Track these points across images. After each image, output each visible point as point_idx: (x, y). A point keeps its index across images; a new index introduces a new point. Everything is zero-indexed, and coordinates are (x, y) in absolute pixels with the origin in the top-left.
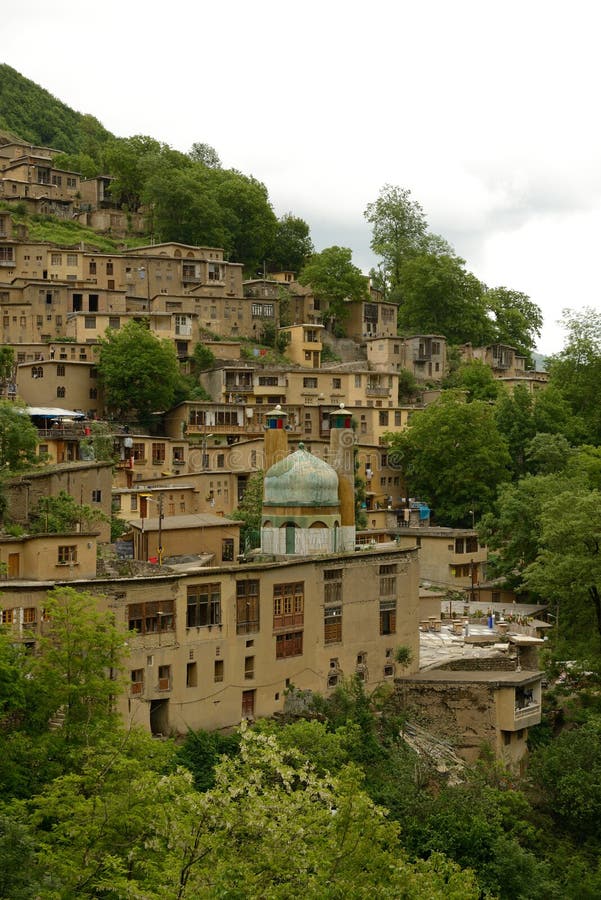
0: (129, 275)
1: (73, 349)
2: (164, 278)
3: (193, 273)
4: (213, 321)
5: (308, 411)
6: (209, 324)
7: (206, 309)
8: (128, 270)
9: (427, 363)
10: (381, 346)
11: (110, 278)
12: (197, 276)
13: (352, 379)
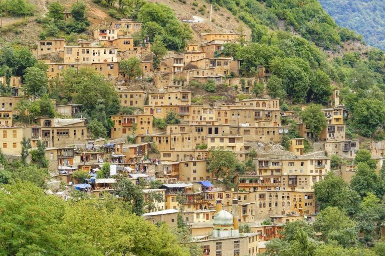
0: (233, 117)
1: (203, 153)
2: (247, 117)
3: (259, 115)
4: (263, 136)
5: (284, 177)
6: (261, 138)
7: (260, 132)
8: (233, 115)
9: (350, 151)
10: (330, 145)
11: (226, 118)
12: (261, 116)
13: (309, 162)
